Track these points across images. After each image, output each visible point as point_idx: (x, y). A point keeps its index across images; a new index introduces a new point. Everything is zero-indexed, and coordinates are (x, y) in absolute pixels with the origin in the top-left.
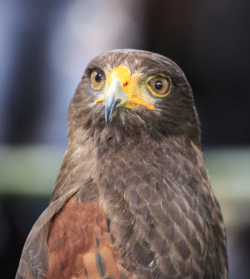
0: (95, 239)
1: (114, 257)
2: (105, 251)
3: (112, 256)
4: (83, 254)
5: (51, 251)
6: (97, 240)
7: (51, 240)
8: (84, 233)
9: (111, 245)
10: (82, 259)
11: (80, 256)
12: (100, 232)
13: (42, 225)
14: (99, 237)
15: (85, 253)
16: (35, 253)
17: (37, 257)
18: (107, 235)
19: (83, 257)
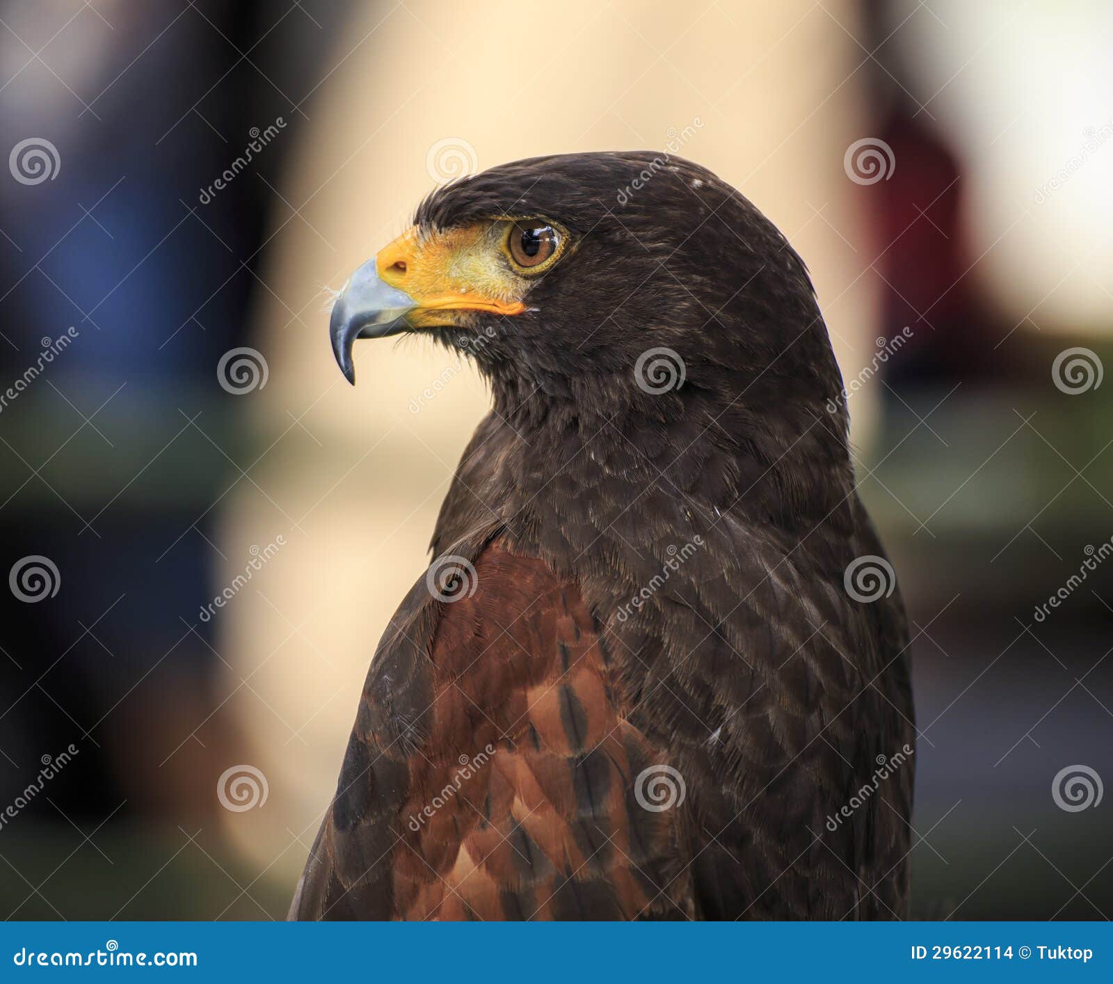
0: (558, 649)
1: (609, 697)
2: (584, 682)
3: (604, 695)
4: (525, 690)
5: (442, 677)
6: (565, 652)
7: (441, 649)
8: (531, 632)
9: (603, 667)
10: (524, 703)
11: (517, 692)
12: (573, 632)
13: (419, 611)
14: (568, 644)
15: (532, 685)
16: (399, 682)
17: (405, 693)
18: (591, 639)
19: (526, 697)
